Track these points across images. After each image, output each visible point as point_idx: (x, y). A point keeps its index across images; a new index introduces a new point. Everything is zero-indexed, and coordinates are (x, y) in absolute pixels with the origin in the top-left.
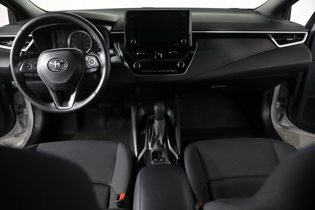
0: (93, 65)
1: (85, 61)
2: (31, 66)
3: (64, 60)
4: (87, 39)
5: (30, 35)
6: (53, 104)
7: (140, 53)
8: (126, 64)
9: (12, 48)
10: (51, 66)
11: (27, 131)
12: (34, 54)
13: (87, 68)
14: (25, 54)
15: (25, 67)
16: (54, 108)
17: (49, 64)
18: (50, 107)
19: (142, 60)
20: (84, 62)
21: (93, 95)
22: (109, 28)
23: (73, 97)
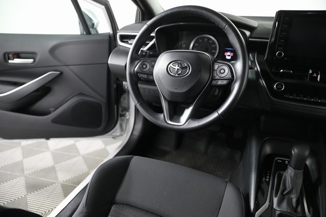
0: (223, 75)
1: (213, 70)
2: (148, 67)
3: (188, 65)
4: (214, 46)
5: (153, 34)
6: (162, 115)
7: (286, 71)
8: (263, 82)
9: (131, 47)
10: (171, 69)
11: (125, 135)
12: (154, 54)
13: (213, 79)
14: (144, 53)
15: (141, 67)
16: (162, 121)
17: (169, 66)
18: (158, 119)
19: (288, 81)
20: (211, 70)
21: (215, 115)
22: (248, 33)
23: (188, 112)
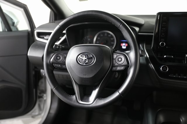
0: (120, 63)
1: (113, 59)
2: (61, 58)
3: (93, 56)
4: (112, 39)
5: (64, 32)
6: (74, 97)
7: (168, 56)
8: (152, 66)
10: (80, 60)
12: (66, 48)
13: (113, 66)
14: (58, 47)
15: (56, 59)
16: (74, 102)
17: (78, 57)
18: (71, 100)
20: (111, 59)
21: (116, 94)
22: (137, 29)
23: (95, 93)
